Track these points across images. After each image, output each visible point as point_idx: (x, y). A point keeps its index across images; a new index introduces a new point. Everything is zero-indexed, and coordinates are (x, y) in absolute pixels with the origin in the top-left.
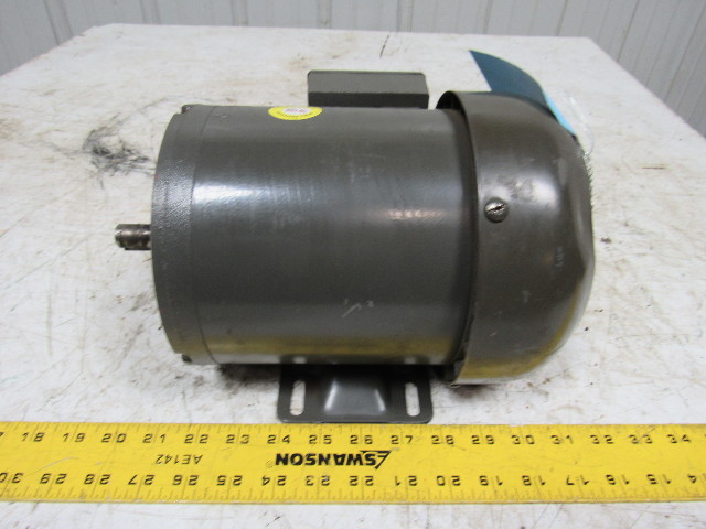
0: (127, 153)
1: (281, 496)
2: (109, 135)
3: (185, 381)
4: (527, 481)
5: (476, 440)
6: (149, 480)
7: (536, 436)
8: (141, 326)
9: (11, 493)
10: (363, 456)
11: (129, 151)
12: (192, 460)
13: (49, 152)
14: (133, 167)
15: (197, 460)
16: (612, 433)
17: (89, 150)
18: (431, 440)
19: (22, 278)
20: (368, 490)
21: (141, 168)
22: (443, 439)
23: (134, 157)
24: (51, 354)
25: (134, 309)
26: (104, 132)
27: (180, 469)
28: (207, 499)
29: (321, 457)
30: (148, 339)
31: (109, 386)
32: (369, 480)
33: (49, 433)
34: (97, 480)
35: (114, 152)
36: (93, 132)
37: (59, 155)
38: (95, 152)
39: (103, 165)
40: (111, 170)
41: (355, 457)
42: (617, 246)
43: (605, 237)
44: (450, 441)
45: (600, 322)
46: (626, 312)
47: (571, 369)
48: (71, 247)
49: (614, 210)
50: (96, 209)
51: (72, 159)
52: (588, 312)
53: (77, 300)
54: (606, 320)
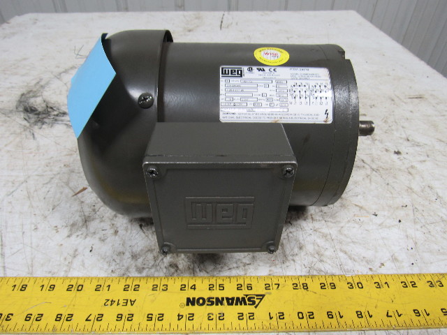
0: (49, 110)
2: (35, 96)
8: (76, 250)
11: (51, 108)
14: (56, 120)
17: (21, 109)
21: (62, 121)
23: (56, 113)
25: (69, 236)
26: (31, 94)
30: (83, 261)
35: (40, 110)
36: (23, 95)
38: (30, 110)
39: (32, 120)
40: (39, 124)
42: (406, 156)
43: (397, 151)
44: (305, 287)
45: (407, 215)
46: (423, 206)
47: (396, 254)
48: (14, 188)
49: (397, 130)
50: (31, 156)
51: (9, 117)
52: (397, 208)
53: (23, 233)
54: (411, 213)
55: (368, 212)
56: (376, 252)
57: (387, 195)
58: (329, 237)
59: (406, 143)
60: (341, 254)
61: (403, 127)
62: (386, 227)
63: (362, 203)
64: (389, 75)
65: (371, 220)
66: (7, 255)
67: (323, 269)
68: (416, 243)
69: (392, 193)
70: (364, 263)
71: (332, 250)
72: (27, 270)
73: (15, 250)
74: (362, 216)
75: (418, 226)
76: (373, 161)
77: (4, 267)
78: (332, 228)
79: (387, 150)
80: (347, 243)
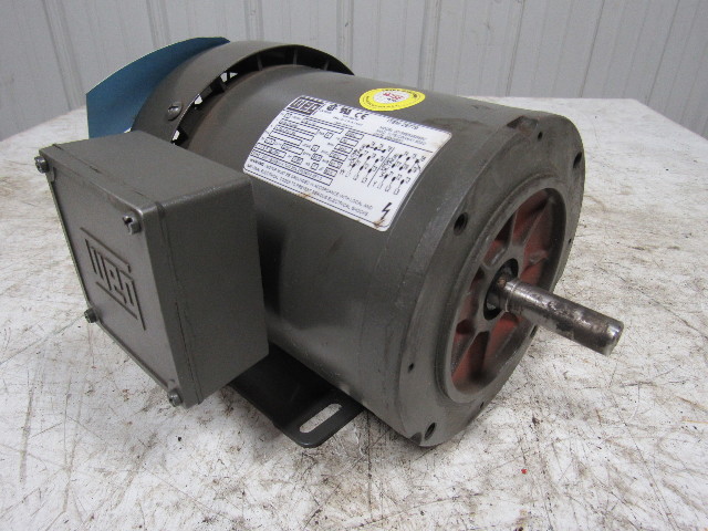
3: (217, 526)
8: (155, 435)
30: (163, 456)
48: (69, 323)
53: (69, 396)
58: (636, 455)
60: (667, 493)
63: (696, 397)
66: (33, 432)
67: (632, 519)
71: (647, 482)
72: (62, 462)
73: (49, 425)
74: (698, 422)
77: (24, 453)
78: (640, 439)
80: (677, 472)
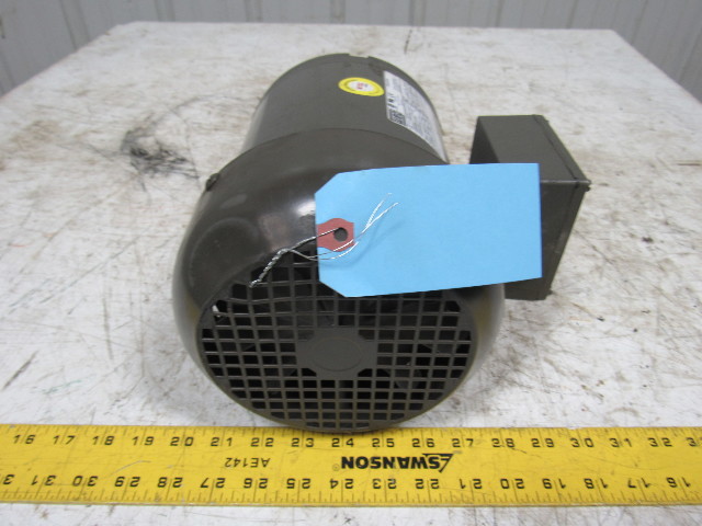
0: (164, 154)
1: (351, 500)
2: (145, 135)
4: (589, 484)
5: (535, 443)
6: (221, 482)
7: (594, 438)
9: (87, 496)
10: (427, 460)
11: (166, 152)
12: (260, 463)
13: (87, 154)
14: (173, 168)
15: (265, 462)
16: (669, 435)
17: (127, 151)
18: (491, 443)
19: (76, 282)
20: (435, 494)
21: (180, 169)
22: (503, 442)
23: (172, 159)
24: (111, 357)
26: (140, 133)
27: (249, 472)
28: (279, 503)
29: (385, 459)
31: (171, 389)
32: (435, 482)
33: (118, 436)
34: (169, 483)
35: (151, 153)
36: (129, 133)
37: (98, 157)
38: (138, 153)
39: (142, 167)
40: (151, 171)
41: (418, 459)
42: (660, 246)
43: (646, 237)
44: (510, 443)
45: (648, 323)
46: (673, 313)
47: (623, 372)
48: (119, 250)
49: (652, 209)
50: (141, 211)
51: (112, 161)
52: (635, 314)
53: (132, 304)
54: (654, 321)
55: (591, 315)
56: (595, 366)
57: (623, 295)
58: (531, 341)
59: (663, 228)
60: (545, 365)
61: (663, 205)
62: (614, 336)
63: (585, 303)
64: (652, 129)
65: (594, 326)
66: (112, 328)
68: (654, 360)
69: (630, 294)
70: (576, 378)
72: (136, 347)
73: (121, 323)
74: (582, 320)
75: (661, 339)
76: (609, 249)
77: (109, 341)
78: (536, 331)
79: (632, 236)
80: (556, 352)
